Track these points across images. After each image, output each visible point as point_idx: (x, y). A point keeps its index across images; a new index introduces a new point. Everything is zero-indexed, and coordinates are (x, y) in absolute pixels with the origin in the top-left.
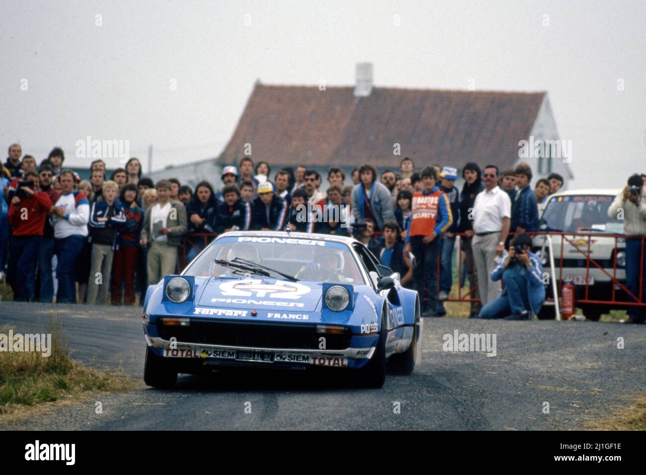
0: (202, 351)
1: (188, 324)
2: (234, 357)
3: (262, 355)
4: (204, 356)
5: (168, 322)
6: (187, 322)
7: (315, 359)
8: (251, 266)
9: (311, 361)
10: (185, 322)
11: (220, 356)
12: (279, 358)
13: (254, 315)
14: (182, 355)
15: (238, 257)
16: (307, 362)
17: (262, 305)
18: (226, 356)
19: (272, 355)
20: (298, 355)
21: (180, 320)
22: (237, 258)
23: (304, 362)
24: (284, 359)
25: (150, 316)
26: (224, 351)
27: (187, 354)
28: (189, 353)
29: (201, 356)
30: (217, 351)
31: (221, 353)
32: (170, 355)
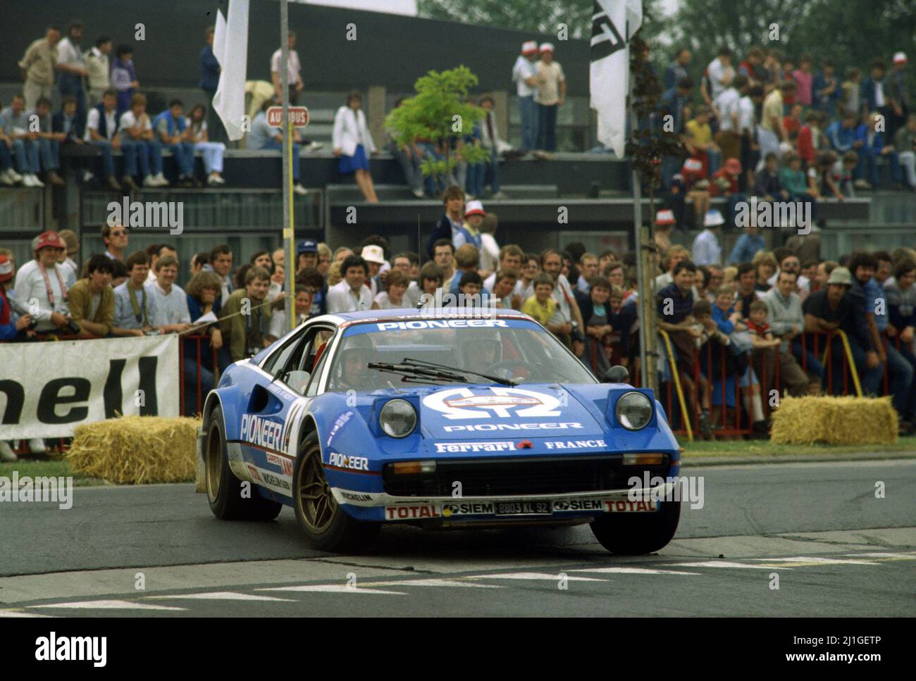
0: (443, 507)
1: (433, 470)
2: (493, 512)
3: (534, 505)
4: (448, 513)
5: (402, 468)
6: (432, 467)
7: (610, 503)
8: (434, 369)
9: (606, 508)
10: (429, 466)
11: (471, 512)
12: (558, 507)
13: (527, 447)
14: (414, 515)
15: (407, 357)
16: (599, 509)
17: (522, 430)
18: (481, 512)
19: (548, 504)
20: (585, 499)
21: (422, 464)
22: (406, 359)
23: (596, 509)
24: (566, 508)
25: (370, 462)
26: (476, 503)
27: (422, 514)
28: (425, 512)
29: (442, 515)
30: (466, 506)
31: (472, 509)
32: (396, 516)
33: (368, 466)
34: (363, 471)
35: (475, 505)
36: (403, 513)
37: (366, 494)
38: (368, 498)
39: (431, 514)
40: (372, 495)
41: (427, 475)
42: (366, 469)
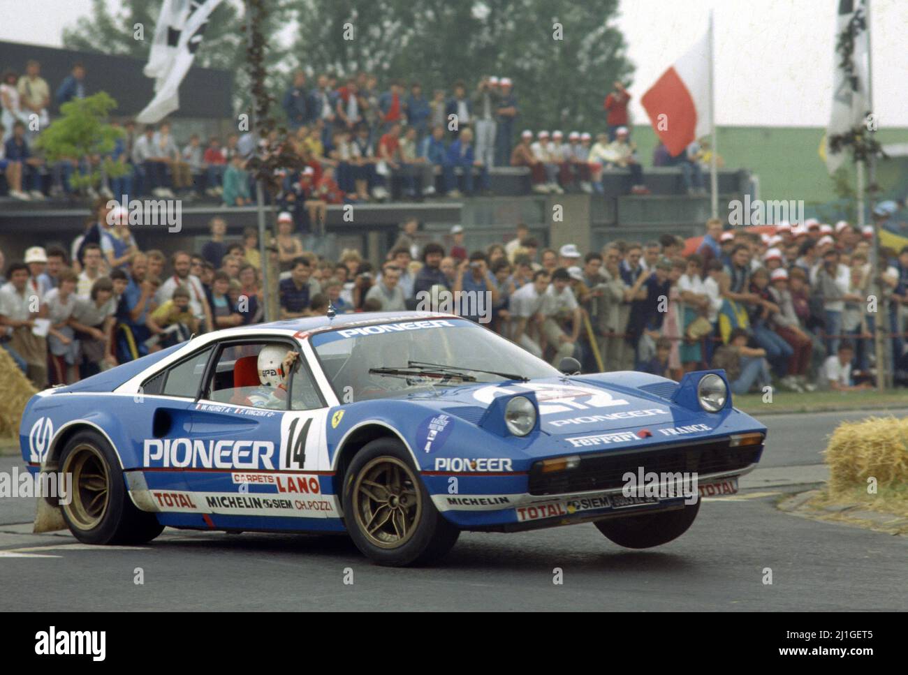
0: (567, 504)
1: (577, 465)
4: (572, 510)
5: (551, 465)
6: (576, 462)
10: (573, 462)
14: (544, 514)
21: (568, 460)
22: (409, 363)
25: (514, 462)
26: (594, 498)
27: (550, 513)
28: (552, 510)
29: (568, 512)
30: (585, 501)
31: (591, 503)
32: (528, 518)
33: (512, 467)
34: (505, 472)
35: (593, 500)
36: (533, 513)
37: (502, 496)
38: (506, 500)
39: (558, 512)
40: (509, 497)
41: (572, 470)
42: (509, 468)
